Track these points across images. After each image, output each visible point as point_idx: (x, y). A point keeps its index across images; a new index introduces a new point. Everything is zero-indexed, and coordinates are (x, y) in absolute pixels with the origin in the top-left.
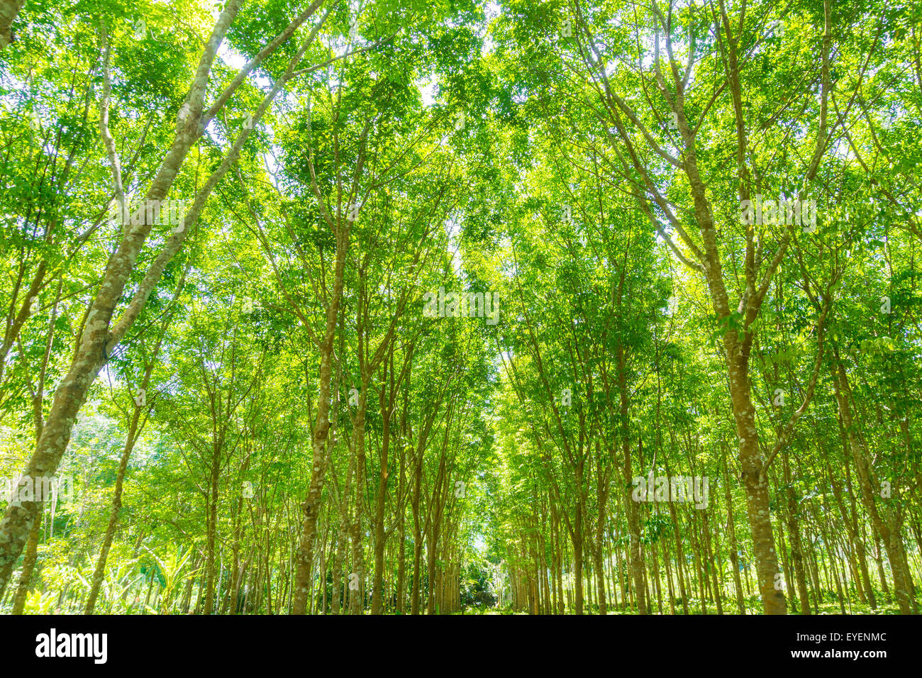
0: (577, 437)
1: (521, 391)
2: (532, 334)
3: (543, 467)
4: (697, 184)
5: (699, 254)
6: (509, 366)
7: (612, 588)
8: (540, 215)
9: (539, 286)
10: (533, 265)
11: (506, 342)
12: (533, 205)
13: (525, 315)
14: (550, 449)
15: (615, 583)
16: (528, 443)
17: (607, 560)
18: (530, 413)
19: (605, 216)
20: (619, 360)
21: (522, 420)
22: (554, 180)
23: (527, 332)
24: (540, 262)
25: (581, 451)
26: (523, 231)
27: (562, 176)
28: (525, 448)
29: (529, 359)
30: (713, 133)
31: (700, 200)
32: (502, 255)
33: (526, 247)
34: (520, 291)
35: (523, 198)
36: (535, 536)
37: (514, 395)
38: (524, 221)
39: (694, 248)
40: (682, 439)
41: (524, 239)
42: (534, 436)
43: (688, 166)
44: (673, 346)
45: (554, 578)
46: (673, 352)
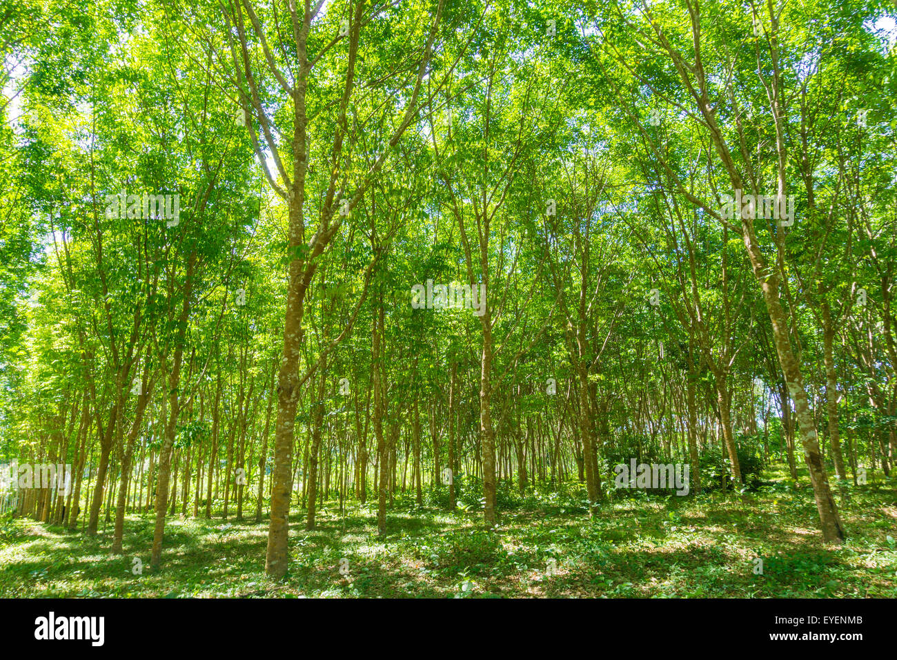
0: (128, 338)
1: (72, 280)
2: (96, 219)
3: (82, 366)
4: (301, 116)
5: (287, 182)
6: (61, 249)
7: (138, 491)
8: (134, 91)
9: (115, 168)
10: (114, 143)
11: (63, 221)
12: (130, 76)
13: (93, 196)
14: (94, 347)
15: (142, 486)
16: (68, 337)
17: (138, 464)
18: (77, 305)
19: (209, 116)
20: (190, 264)
21: (65, 312)
22: (160, 58)
23: (91, 215)
24: (124, 142)
25: (130, 353)
26: (109, 101)
27: (169, 57)
28: (63, 343)
29: (88, 246)
30: (329, 73)
31: (300, 131)
32: (78, 121)
33: (109, 120)
34: (92, 169)
35: (116, 65)
36: (58, 438)
37: (61, 282)
38: (115, 91)
39: (284, 175)
40: (239, 353)
41: (109, 111)
42: (78, 330)
43: (297, 95)
44: (247, 263)
45: (72, 482)
46: (245, 270)
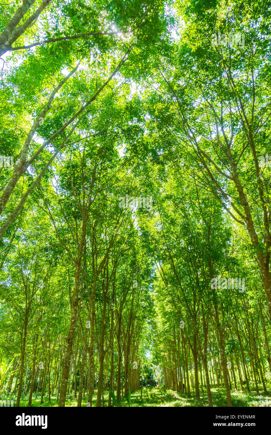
0: (192, 302)
1: (166, 281)
2: (170, 255)
3: (178, 316)
4: (239, 187)
5: (243, 217)
6: (160, 269)
7: (212, 376)
8: (172, 202)
9: (172, 233)
10: (169, 224)
11: (159, 258)
12: (169, 197)
13: (167, 246)
14: (180, 308)
15: (213, 373)
16: (170, 305)
17: (209, 362)
18: (170, 291)
19: (200, 201)
20: (210, 265)
21: (167, 295)
22: (177, 187)
23: (167, 254)
24: (173, 222)
25: (195, 309)
26: (164, 209)
27: (180, 184)
28: (169, 308)
29: (169, 266)
30: (244, 164)
31: (241, 193)
32: (155, 219)
33: (167, 216)
34: (164, 235)
35: (164, 195)
36: (175, 350)
37: (163, 283)
38: (165, 205)
39: (241, 214)
40: (241, 302)
41: (165, 212)
42: (172, 302)
43: (235, 178)
45: (184, 372)
46: (234, 262)
